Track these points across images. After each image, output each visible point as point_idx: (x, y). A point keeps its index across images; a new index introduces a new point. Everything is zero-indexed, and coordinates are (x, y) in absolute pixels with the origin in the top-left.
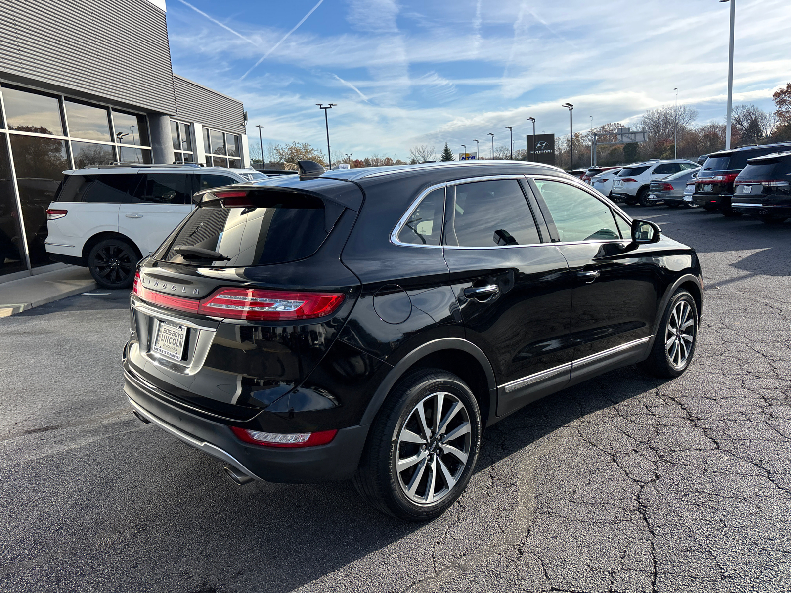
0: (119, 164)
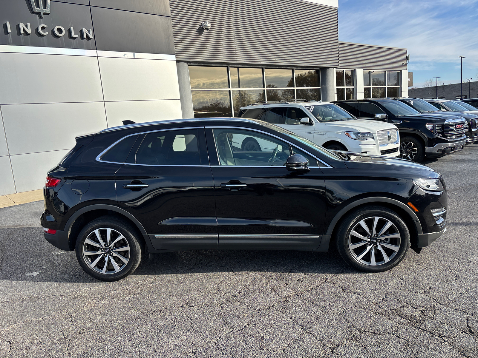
0: (266, 102)
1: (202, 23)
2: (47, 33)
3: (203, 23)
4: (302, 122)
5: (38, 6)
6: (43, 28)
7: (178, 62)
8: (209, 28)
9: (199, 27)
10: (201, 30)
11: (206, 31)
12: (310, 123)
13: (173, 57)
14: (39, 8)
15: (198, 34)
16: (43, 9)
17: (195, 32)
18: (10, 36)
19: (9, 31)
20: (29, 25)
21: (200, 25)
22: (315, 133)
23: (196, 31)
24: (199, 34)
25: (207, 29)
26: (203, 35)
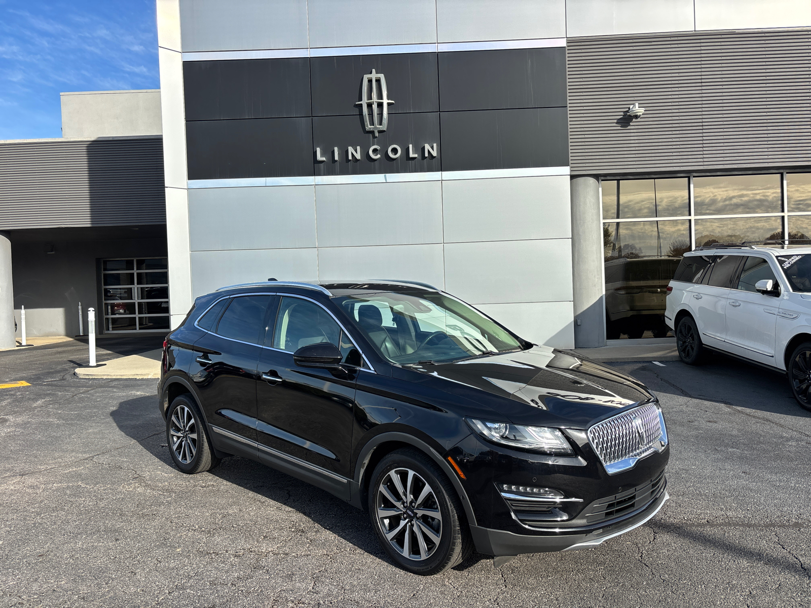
1: (629, 108)
2: (379, 156)
3: (631, 107)
4: (758, 288)
5: (372, 123)
6: (375, 151)
7: (572, 177)
8: (638, 114)
9: (623, 115)
10: (627, 119)
11: (634, 120)
12: (775, 292)
13: (566, 170)
14: (373, 125)
15: (619, 128)
16: (378, 126)
17: (615, 125)
18: (337, 165)
19: (336, 158)
20: (358, 148)
21: (624, 112)
22: (779, 314)
23: (616, 123)
24: (621, 127)
25: (636, 117)
26: (629, 127)
